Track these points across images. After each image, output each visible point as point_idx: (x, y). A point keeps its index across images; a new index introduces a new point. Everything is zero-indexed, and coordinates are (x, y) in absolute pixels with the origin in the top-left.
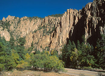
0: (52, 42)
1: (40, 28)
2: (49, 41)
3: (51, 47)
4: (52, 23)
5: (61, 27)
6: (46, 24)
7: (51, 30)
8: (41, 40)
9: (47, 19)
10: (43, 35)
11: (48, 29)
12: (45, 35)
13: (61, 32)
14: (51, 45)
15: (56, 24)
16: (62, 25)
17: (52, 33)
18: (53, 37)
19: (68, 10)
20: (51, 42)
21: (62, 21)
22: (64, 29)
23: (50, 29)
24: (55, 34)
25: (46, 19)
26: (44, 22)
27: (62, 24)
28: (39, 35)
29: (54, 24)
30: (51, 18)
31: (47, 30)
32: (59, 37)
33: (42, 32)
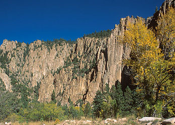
0: (90, 90)
1: (67, 64)
2: (83, 88)
3: (87, 100)
4: (90, 52)
5: (107, 60)
6: (79, 54)
7: (88, 67)
8: (68, 87)
9: (81, 42)
10: (73, 78)
11: (82, 66)
12: (76, 78)
13: (106, 69)
14: (87, 96)
15: (99, 53)
16: (109, 56)
17: (90, 73)
18: (91, 81)
19: (122, 19)
20: (87, 91)
21: (109, 47)
22: (112, 62)
23: (87, 64)
24: (95, 74)
25: (78, 44)
26: (76, 50)
27: (109, 53)
28: (66, 78)
29: (95, 53)
30: (89, 40)
31: (81, 68)
32: (102, 80)
33: (71, 72)
